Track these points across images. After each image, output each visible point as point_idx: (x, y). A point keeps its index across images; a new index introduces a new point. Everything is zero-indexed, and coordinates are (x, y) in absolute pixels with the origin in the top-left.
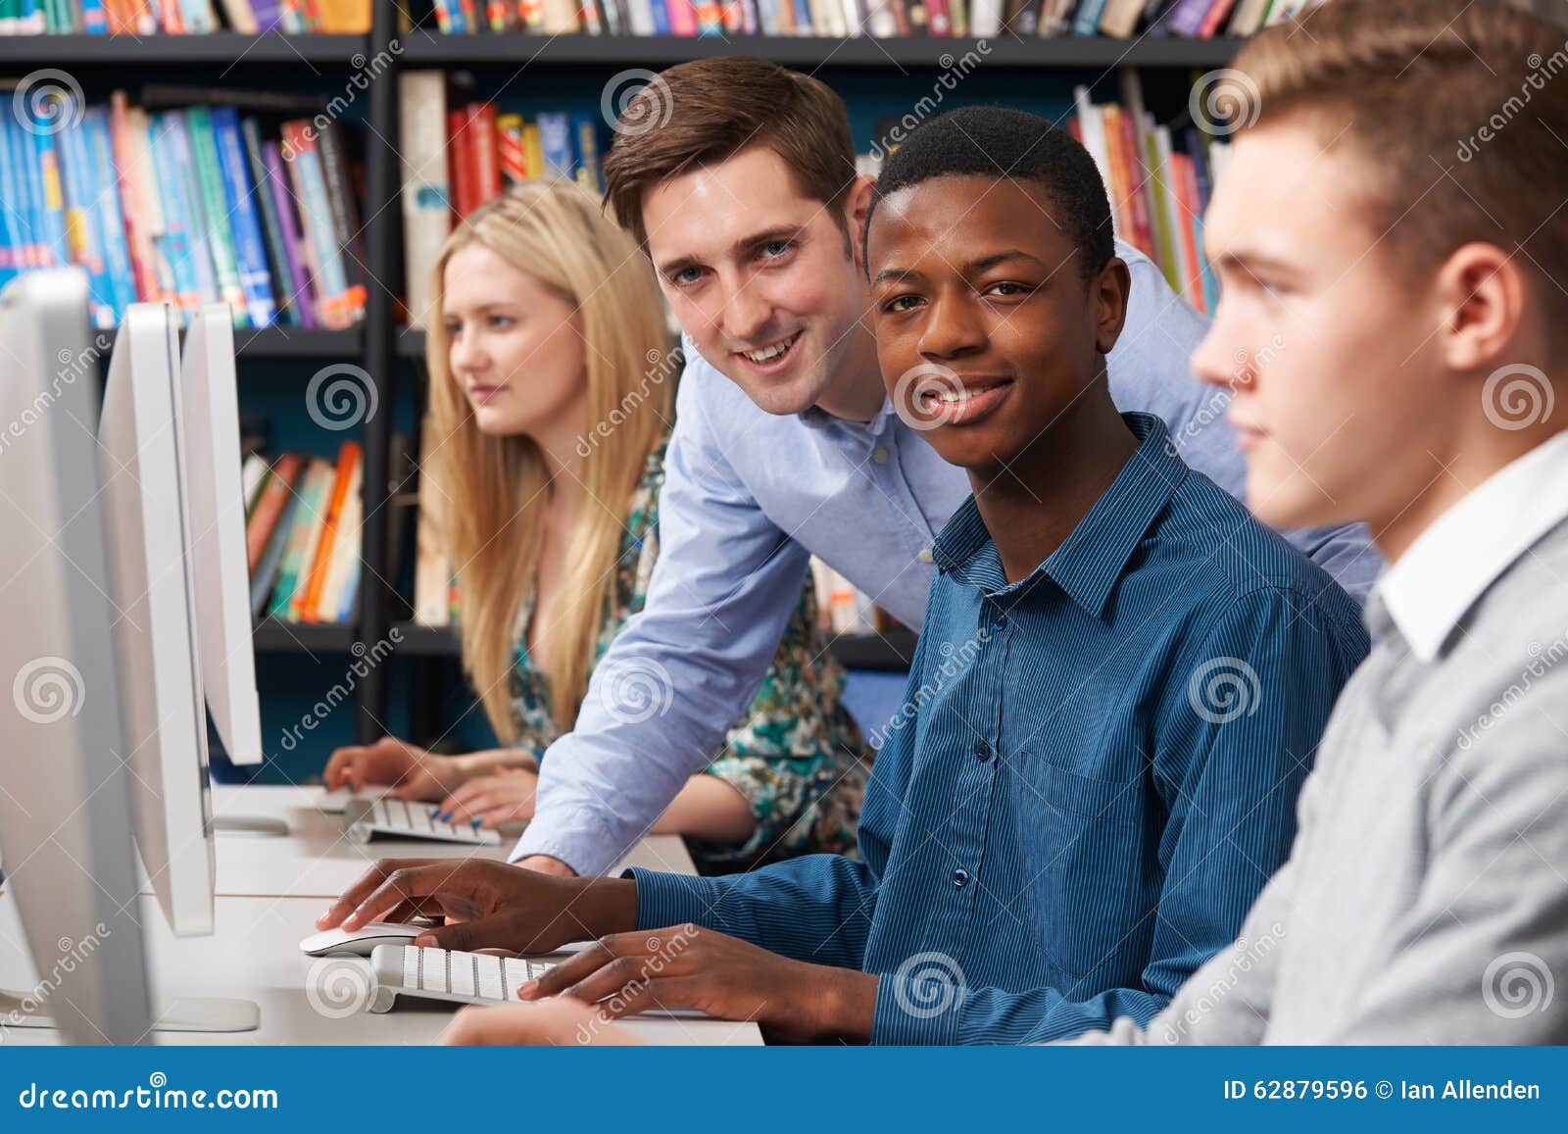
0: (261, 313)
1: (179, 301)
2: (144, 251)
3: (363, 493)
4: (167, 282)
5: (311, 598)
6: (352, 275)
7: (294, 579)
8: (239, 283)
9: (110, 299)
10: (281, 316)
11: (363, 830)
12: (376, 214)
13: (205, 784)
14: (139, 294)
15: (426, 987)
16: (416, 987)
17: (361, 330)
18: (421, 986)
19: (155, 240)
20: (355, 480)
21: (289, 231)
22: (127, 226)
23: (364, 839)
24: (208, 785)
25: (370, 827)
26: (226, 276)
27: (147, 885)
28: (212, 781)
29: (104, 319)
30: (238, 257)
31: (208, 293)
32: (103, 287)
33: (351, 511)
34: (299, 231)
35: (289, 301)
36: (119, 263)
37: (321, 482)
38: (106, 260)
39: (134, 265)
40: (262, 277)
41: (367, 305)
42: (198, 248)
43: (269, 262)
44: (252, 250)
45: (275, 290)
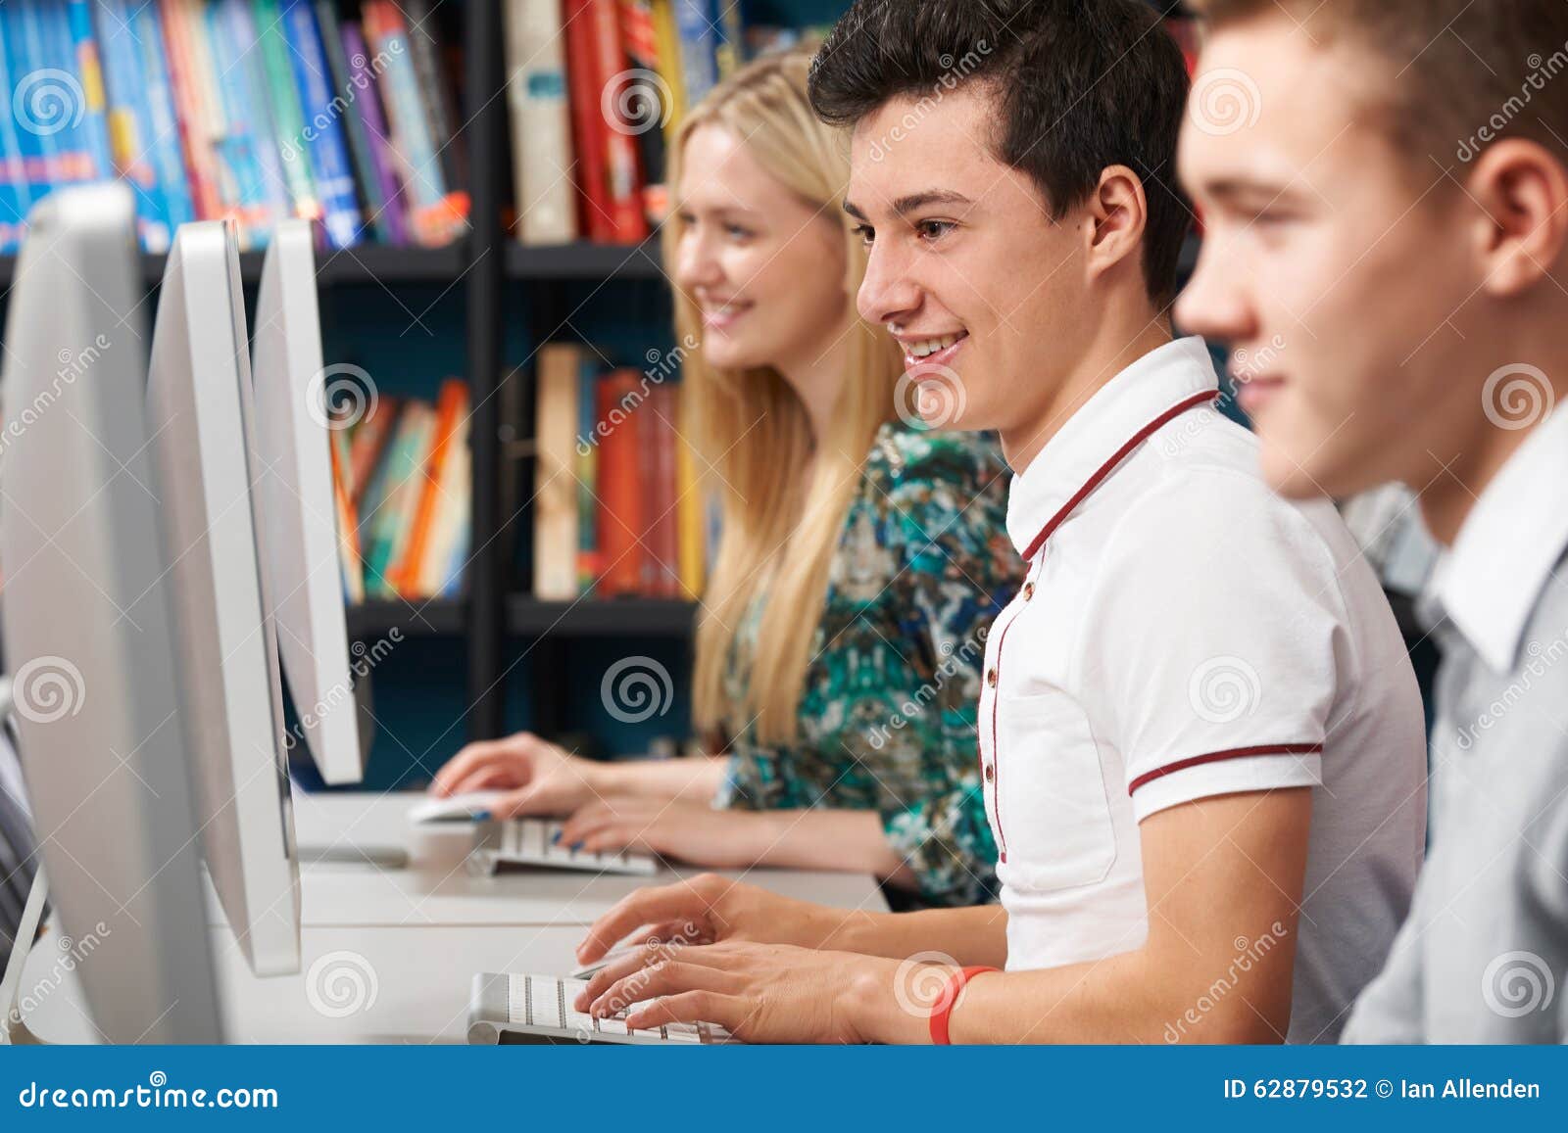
0: (343, 229)
1: (244, 215)
2: (203, 159)
3: (473, 442)
4: (230, 191)
5: (411, 568)
6: (452, 179)
7: (387, 547)
8: (314, 192)
9: (163, 216)
10: (367, 232)
11: (486, 860)
12: (478, 111)
13: (285, 792)
14: (198, 211)
15: (536, 1021)
16: (525, 1022)
17: (463, 247)
18: (530, 1022)
19: (217, 145)
20: (460, 426)
21: (374, 129)
22: (182, 129)
23: (488, 870)
24: (289, 793)
25: (494, 856)
26: (300, 184)
27: (219, 915)
28: (295, 788)
29: (155, 239)
30: (314, 163)
31: (279, 207)
32: (151, 203)
33: (457, 466)
34: (386, 126)
35: (377, 213)
36: (173, 174)
37: (419, 430)
38: (157, 170)
39: (191, 175)
40: (342, 186)
41: (471, 215)
42: (265, 155)
43: (351, 166)
44: (331, 154)
45: (359, 200)
